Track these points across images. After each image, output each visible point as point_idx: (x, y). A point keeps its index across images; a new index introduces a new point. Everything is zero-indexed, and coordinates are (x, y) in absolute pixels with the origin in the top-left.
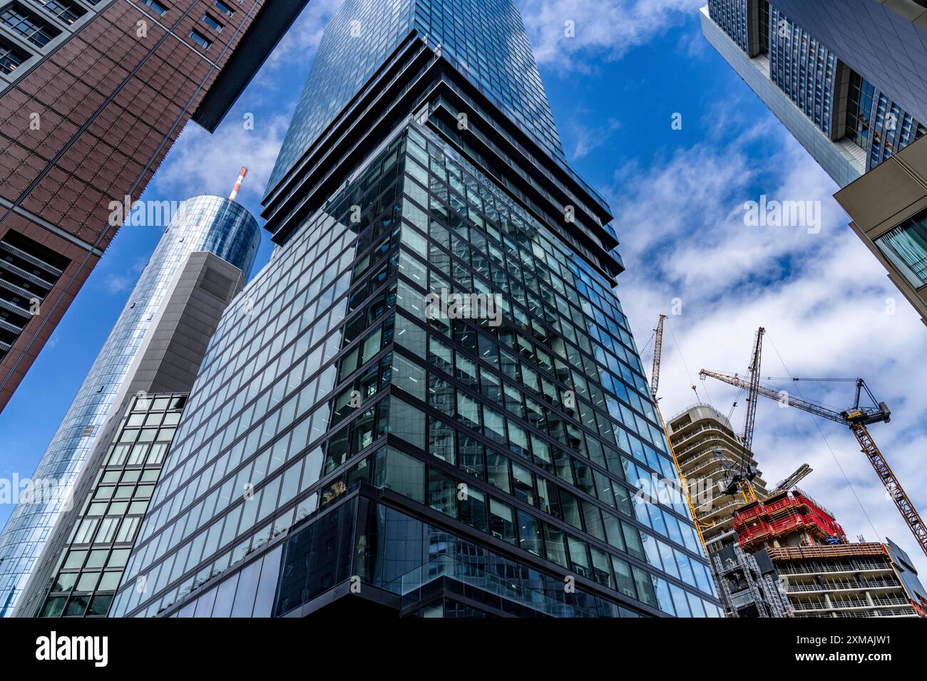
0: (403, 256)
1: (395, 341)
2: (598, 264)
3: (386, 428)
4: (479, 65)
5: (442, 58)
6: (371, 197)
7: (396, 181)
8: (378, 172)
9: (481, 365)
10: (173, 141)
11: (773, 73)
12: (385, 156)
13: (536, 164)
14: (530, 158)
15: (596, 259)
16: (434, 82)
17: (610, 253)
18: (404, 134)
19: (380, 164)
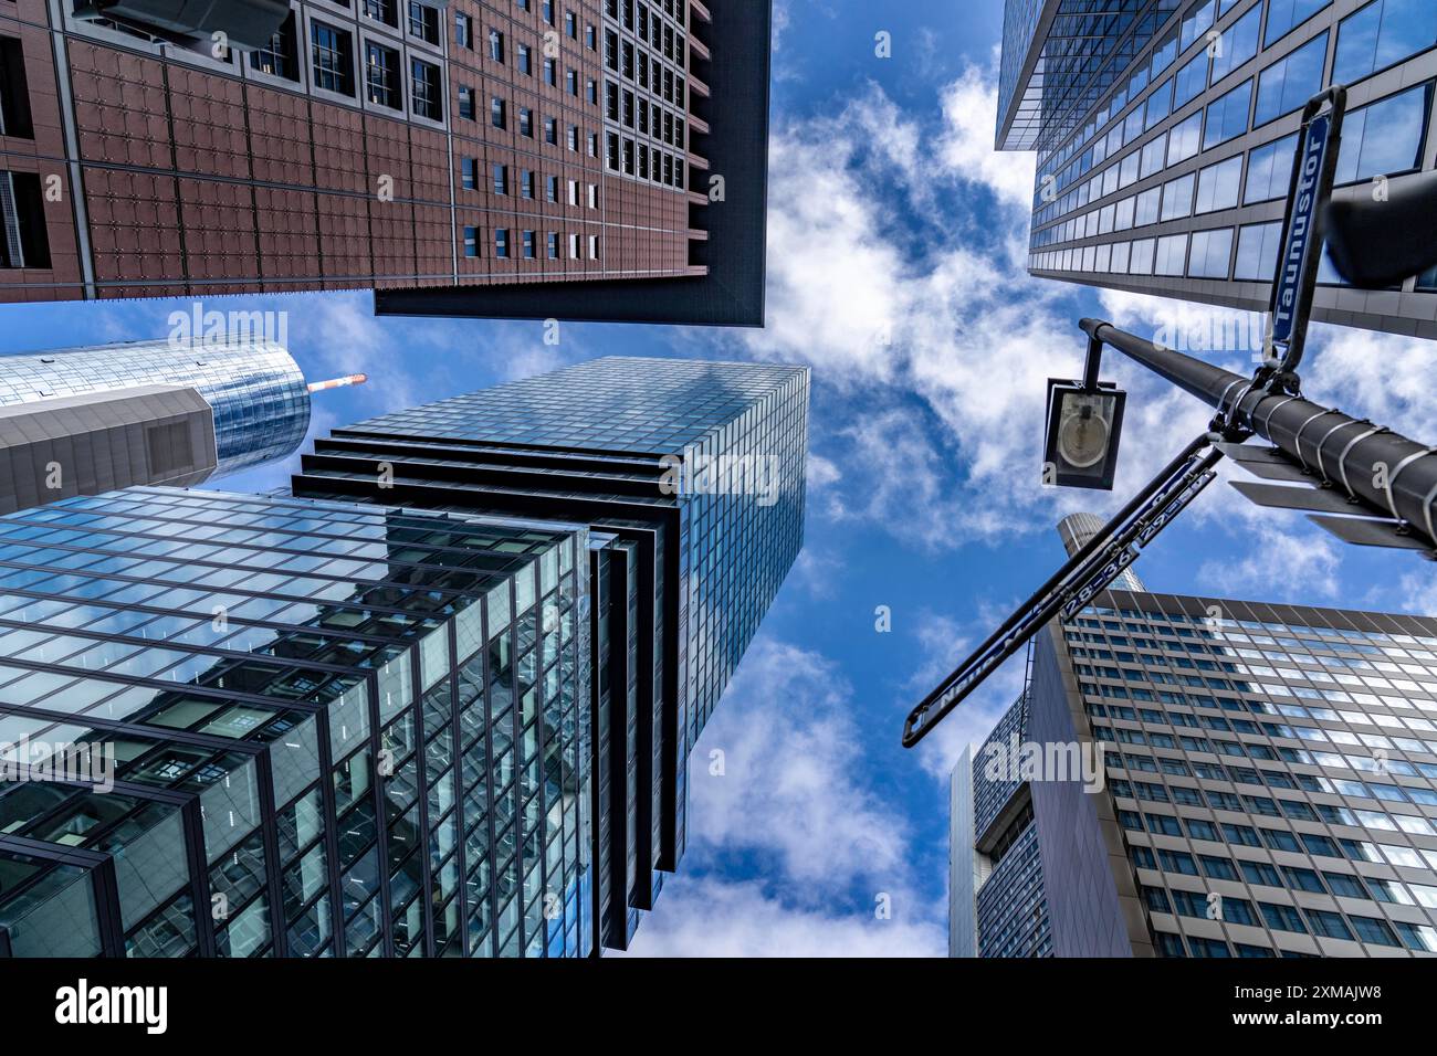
0: (404, 660)
1: (271, 747)
2: (603, 910)
3: (118, 847)
4: (708, 556)
5: (678, 510)
6: (449, 558)
7: (494, 573)
8: (488, 543)
9: (332, 889)
10: (323, 289)
11: (984, 889)
12: (515, 535)
13: (656, 718)
14: (657, 704)
15: (607, 902)
16: (647, 523)
17: (630, 910)
18: (559, 537)
19: (500, 537)
